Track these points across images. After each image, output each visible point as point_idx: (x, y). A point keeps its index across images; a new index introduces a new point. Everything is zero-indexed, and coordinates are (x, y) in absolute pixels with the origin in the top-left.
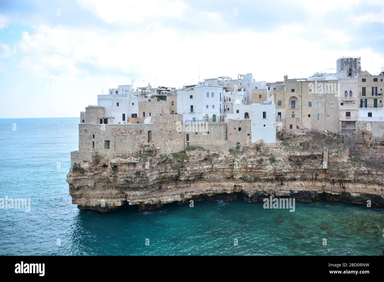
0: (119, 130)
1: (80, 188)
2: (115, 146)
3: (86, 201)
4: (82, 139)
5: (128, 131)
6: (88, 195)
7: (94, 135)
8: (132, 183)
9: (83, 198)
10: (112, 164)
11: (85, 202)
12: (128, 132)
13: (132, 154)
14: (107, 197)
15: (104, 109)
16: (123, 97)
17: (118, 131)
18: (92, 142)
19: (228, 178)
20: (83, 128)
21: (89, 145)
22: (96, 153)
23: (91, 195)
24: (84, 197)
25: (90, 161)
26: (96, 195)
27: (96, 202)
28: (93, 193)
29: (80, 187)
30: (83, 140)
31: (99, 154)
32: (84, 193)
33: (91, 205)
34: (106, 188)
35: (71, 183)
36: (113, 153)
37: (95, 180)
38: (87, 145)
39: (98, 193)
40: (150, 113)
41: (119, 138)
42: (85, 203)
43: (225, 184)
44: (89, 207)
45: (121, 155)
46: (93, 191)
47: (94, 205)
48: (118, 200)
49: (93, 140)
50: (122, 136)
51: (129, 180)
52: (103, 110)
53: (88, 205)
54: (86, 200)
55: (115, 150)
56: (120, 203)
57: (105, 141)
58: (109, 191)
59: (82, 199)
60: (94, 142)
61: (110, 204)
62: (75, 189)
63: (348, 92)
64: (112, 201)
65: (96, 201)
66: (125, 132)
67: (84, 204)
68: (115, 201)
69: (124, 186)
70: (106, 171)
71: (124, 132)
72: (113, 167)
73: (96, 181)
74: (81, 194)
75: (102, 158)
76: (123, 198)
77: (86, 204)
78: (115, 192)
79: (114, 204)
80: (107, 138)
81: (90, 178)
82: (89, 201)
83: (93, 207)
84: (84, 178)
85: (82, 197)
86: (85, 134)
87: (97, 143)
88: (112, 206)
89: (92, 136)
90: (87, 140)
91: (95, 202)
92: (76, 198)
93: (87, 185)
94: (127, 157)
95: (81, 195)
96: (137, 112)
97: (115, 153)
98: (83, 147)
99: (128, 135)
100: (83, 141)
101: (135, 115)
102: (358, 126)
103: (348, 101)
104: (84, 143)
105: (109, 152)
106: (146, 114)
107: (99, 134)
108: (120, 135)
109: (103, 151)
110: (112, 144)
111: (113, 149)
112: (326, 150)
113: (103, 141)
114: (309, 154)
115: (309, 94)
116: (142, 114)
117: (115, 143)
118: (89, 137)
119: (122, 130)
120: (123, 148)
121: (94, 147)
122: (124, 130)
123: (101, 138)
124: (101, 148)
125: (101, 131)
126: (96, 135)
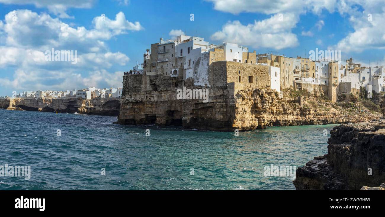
0: (259, 69)
1: (240, 112)
2: (256, 80)
5: (265, 70)
7: (239, 71)
9: (240, 121)
20: (230, 64)
21: (237, 78)
30: (231, 75)
33: (246, 126)
37: (249, 106)
40: (252, 61)
44: (245, 128)
45: (261, 87)
47: (248, 126)
49: (240, 75)
50: (262, 73)
53: (244, 126)
55: (257, 83)
57: (249, 76)
60: (240, 77)
63: (297, 67)
65: (249, 122)
67: (241, 125)
71: (263, 71)
72: (260, 95)
80: (250, 74)
81: (247, 104)
82: (245, 123)
83: (247, 128)
84: (243, 104)
86: (232, 69)
87: (243, 77)
90: (234, 75)
93: (244, 110)
96: (241, 59)
98: (231, 80)
99: (266, 73)
101: (240, 61)
102: (303, 86)
103: (297, 72)
104: (232, 77)
105: (252, 85)
106: (248, 62)
107: (244, 71)
108: (260, 72)
109: (248, 84)
110: (254, 79)
111: (256, 82)
112: (302, 97)
113: (248, 76)
114: (294, 99)
115: (284, 65)
116: (245, 61)
117: (257, 78)
118: (236, 73)
119: (261, 69)
120: (262, 82)
121: (239, 81)
122: (263, 69)
123: (246, 74)
124: (246, 82)
125: (245, 68)
126: (242, 71)
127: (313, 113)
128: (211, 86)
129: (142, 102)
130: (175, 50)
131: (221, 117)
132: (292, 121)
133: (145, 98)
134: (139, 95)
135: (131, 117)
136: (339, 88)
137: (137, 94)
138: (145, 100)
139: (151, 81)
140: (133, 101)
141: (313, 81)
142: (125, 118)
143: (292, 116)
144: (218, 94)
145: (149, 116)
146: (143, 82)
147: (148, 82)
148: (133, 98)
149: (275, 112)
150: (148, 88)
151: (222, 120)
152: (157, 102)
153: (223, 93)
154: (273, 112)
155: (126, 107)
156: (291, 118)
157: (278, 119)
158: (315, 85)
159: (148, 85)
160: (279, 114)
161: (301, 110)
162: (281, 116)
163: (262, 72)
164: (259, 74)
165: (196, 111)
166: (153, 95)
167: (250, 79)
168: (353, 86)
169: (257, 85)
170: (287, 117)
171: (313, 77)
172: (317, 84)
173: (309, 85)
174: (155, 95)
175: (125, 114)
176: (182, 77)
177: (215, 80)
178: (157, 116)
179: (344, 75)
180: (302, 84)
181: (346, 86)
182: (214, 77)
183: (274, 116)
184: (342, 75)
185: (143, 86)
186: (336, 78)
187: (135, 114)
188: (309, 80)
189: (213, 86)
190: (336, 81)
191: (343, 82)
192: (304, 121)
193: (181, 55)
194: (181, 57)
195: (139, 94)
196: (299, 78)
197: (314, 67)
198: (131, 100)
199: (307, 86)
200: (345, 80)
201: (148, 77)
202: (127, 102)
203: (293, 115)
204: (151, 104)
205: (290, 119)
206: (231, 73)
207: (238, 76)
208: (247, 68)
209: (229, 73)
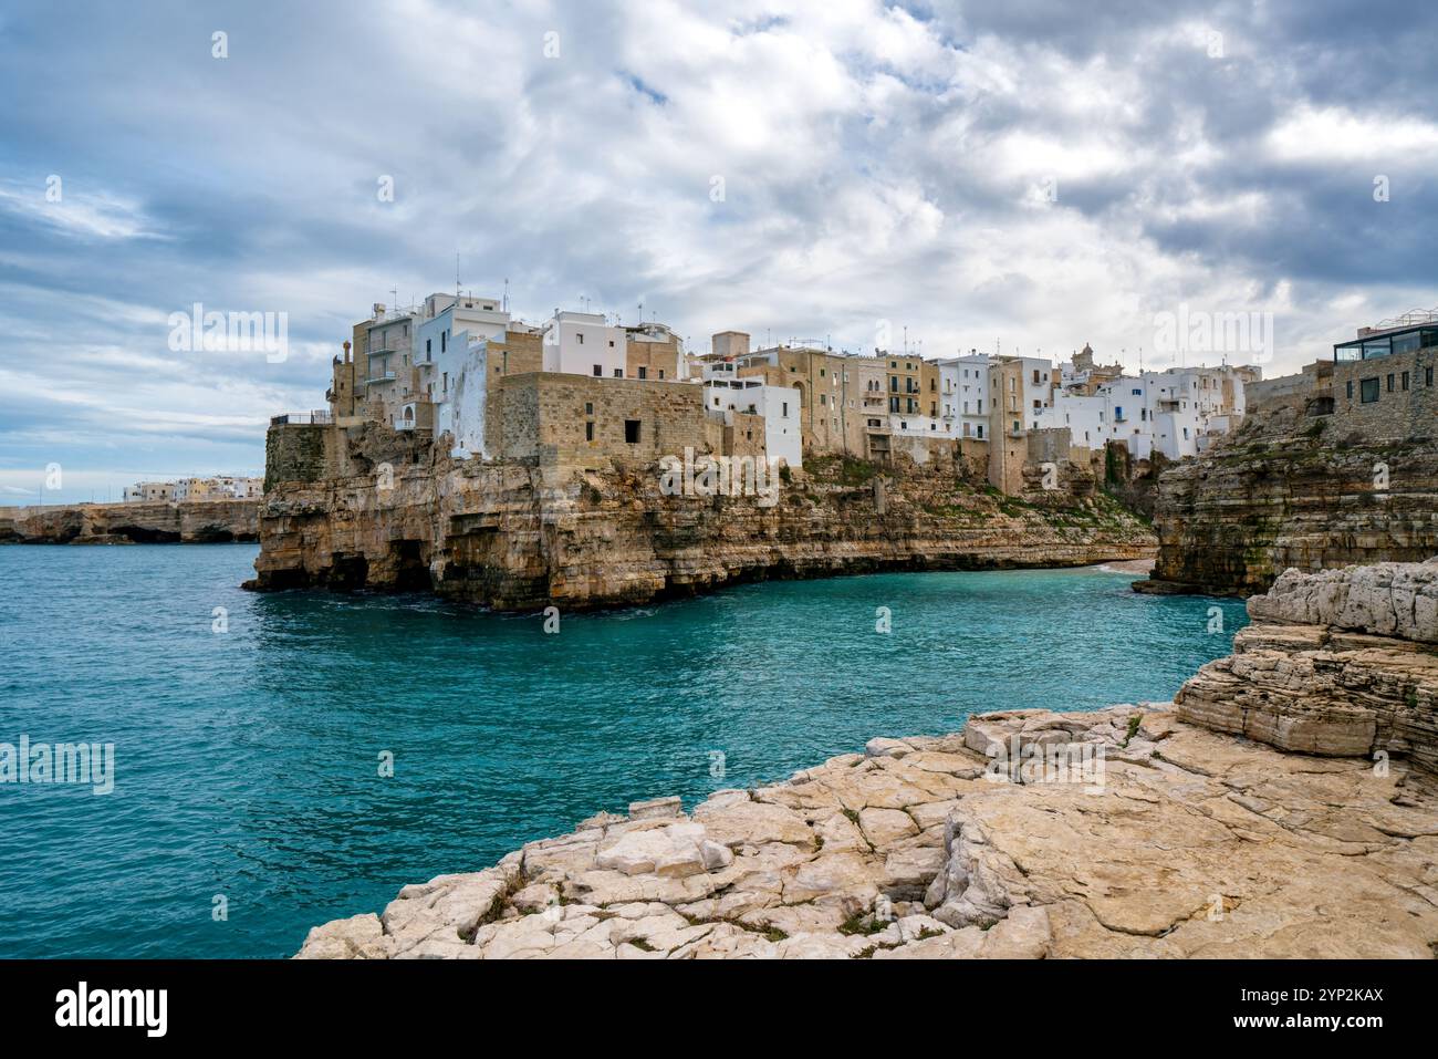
0: (666, 395)
2: (656, 434)
3: (591, 583)
4: (551, 415)
5: (689, 400)
7: (589, 406)
12: (689, 403)
17: (662, 398)
18: (585, 425)
19: (753, 536)
20: (552, 384)
21: (577, 431)
29: (583, 543)
30: (555, 418)
33: (608, 592)
35: (571, 529)
36: (654, 453)
38: (570, 430)
39: (620, 559)
40: (662, 371)
41: (665, 416)
42: (587, 589)
43: (754, 549)
44: (605, 597)
46: (610, 554)
47: (617, 591)
48: (660, 575)
49: (591, 418)
50: (676, 410)
53: (600, 593)
54: (594, 581)
55: (656, 445)
57: (626, 422)
58: (634, 553)
59: (580, 578)
60: (590, 426)
63: (874, 384)
65: (621, 579)
66: (682, 402)
67: (588, 592)
68: (655, 575)
70: (638, 499)
71: (680, 401)
77: (591, 593)
78: (646, 554)
79: (654, 583)
80: (632, 414)
81: (610, 517)
82: (604, 582)
83: (614, 597)
84: (595, 518)
85: (580, 574)
86: (561, 400)
87: (603, 426)
89: (585, 407)
90: (567, 419)
91: (618, 582)
92: (569, 576)
95: (579, 566)
96: (622, 366)
98: (555, 436)
99: (693, 408)
100: (557, 421)
101: (618, 372)
102: (893, 444)
103: (874, 399)
104: (557, 426)
105: (639, 450)
106: (648, 373)
107: (608, 403)
108: (670, 407)
109: (622, 448)
110: (646, 431)
111: (653, 441)
112: (881, 480)
113: (622, 420)
114: (853, 489)
115: (822, 379)
116: (636, 373)
117: (657, 427)
118: (576, 411)
119: (675, 395)
120: (678, 439)
121: (590, 437)
122: (681, 396)
123: (616, 413)
124: (615, 441)
125: (613, 395)
126: (599, 405)
127: (927, 532)
128: (495, 458)
129: (319, 515)
130: (411, 342)
131: (522, 563)
132: (844, 559)
133: (331, 500)
134: (309, 492)
135: (291, 564)
136: (1029, 446)
137: (305, 489)
138: (330, 507)
139: (351, 446)
140: (293, 513)
141: (933, 427)
142: (271, 567)
143: (846, 545)
144: (513, 484)
145: (345, 557)
146: (328, 450)
147: (342, 447)
148: (290, 504)
149: (774, 531)
150: (342, 466)
151: (523, 575)
152: (364, 513)
153: (528, 481)
154: (766, 532)
155: (273, 531)
156: (845, 550)
157: (786, 556)
158: (937, 441)
159: (343, 460)
160: (791, 541)
161: (880, 519)
162: (799, 546)
163: (679, 404)
164: (666, 413)
165: (460, 541)
166: (353, 492)
167: (632, 432)
168: (1077, 439)
169: (658, 451)
170: (825, 550)
171: (934, 413)
172: (945, 436)
173: (915, 442)
174: (358, 492)
175: (273, 555)
176: (431, 430)
177: (507, 437)
178: (367, 557)
179: (1046, 405)
180: (891, 438)
181: (1050, 440)
182: (504, 427)
183: (769, 548)
184: (1037, 404)
185: (326, 464)
186: (1016, 413)
187: (306, 552)
188: (919, 425)
189: (498, 458)
190: (1016, 424)
191: (1040, 427)
192: (891, 558)
193: (429, 358)
194: (429, 364)
195: (309, 488)
196: (883, 421)
197: (935, 383)
198: (284, 509)
199: (907, 445)
200: (1048, 421)
201: (342, 432)
202: (276, 514)
203: (851, 538)
204: (348, 520)
205: (834, 554)
206: (554, 412)
207: (582, 421)
208: (620, 392)
209: (548, 414)
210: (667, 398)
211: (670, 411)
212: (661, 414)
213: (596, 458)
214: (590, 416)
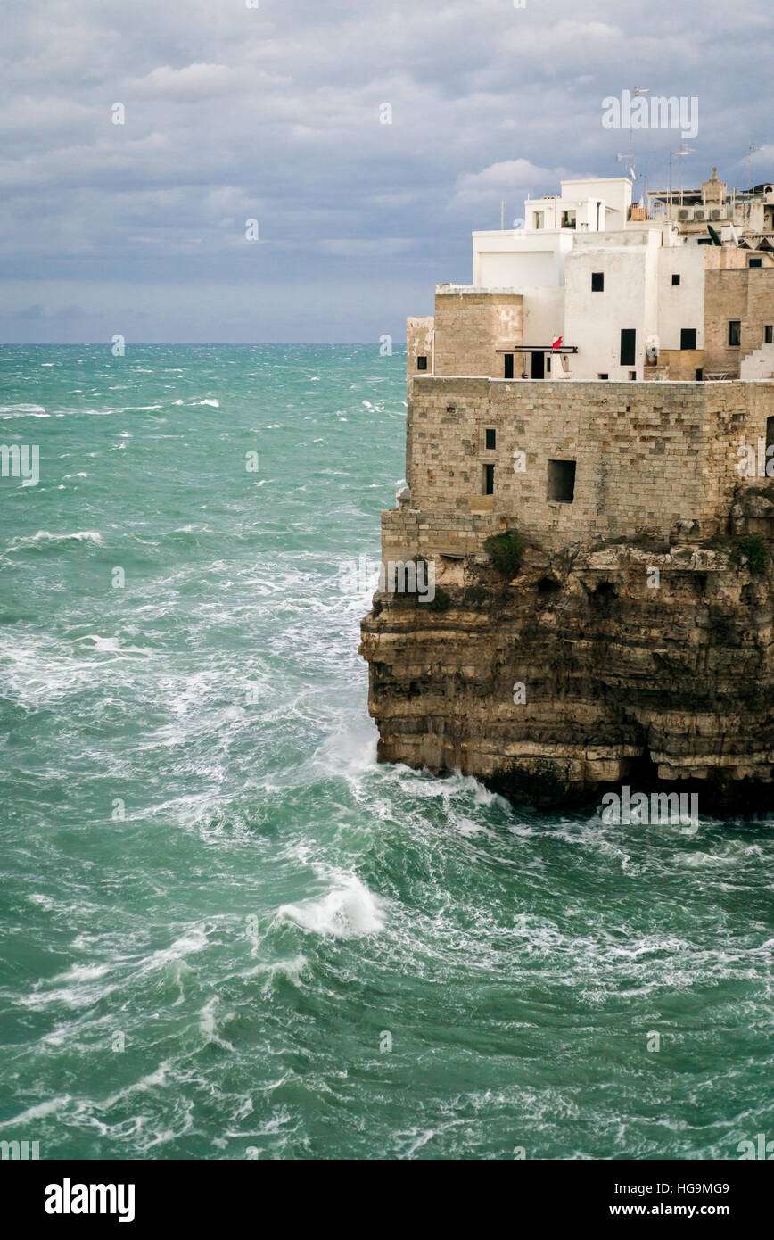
0: (628, 409)
1: (420, 686)
2: (602, 488)
3: (445, 750)
4: (430, 452)
5: (672, 418)
6: (458, 723)
7: (491, 435)
8: (687, 670)
9: (435, 736)
10: (593, 574)
11: (439, 752)
12: (672, 423)
13: (695, 528)
14: (552, 737)
15: (522, 304)
16: (626, 244)
17: (621, 415)
18: (480, 469)
20: (433, 398)
21: (467, 479)
22: (503, 520)
23: (471, 723)
24: (436, 732)
25: (479, 560)
26: (498, 724)
27: (497, 758)
28: (483, 714)
29: (424, 683)
30: (434, 457)
31: (518, 526)
32: (441, 712)
34: (545, 693)
35: (380, 659)
36: (592, 525)
37: (500, 650)
38: (458, 479)
39: (509, 716)
40: (768, 328)
41: (623, 451)
42: (439, 758)
45: (631, 532)
46: (482, 704)
48: (604, 754)
49: (488, 456)
50: (644, 439)
51: (671, 655)
52: (519, 308)
54: (450, 747)
55: (600, 510)
56: (615, 765)
57: (554, 463)
58: (558, 706)
59: (428, 739)
60: (489, 469)
61: (567, 771)
62: (401, 691)
64: (575, 757)
65: (497, 753)
66: (658, 422)
68: (592, 756)
69: (642, 686)
70: (551, 610)
71: (655, 419)
72: (593, 588)
73: (502, 658)
74: (423, 713)
75: (536, 547)
76: (630, 743)
78: (588, 712)
79: (586, 769)
80: (559, 449)
81: (473, 641)
82: (464, 752)
84: (443, 641)
85: (427, 732)
86: (444, 426)
87: (509, 471)
88: (576, 779)
89: (483, 436)
90: (453, 458)
91: (490, 757)
92: (399, 732)
93: (458, 675)
94: (667, 540)
95: (424, 719)
96: (697, 323)
97: (602, 521)
98: (432, 489)
99: (679, 434)
100: (436, 462)
104: (437, 473)
105: (569, 519)
107: (519, 428)
108: (633, 433)
109: (541, 514)
110: (585, 479)
111: (594, 500)
113: (543, 461)
116: (722, 333)
117: (604, 473)
118: (466, 443)
119: (644, 409)
120: (643, 498)
121: (489, 489)
122: (655, 409)
123: (532, 447)
124: (527, 499)
125: (530, 413)
126: (506, 432)
163: (655, 427)
164: (624, 445)
167: (563, 477)
169: (606, 520)
206: (434, 446)
207: (476, 464)
208: (543, 407)
209: (424, 452)
210: (632, 415)
211: (631, 440)
212: (615, 447)
213: (462, 534)
214: (491, 452)
